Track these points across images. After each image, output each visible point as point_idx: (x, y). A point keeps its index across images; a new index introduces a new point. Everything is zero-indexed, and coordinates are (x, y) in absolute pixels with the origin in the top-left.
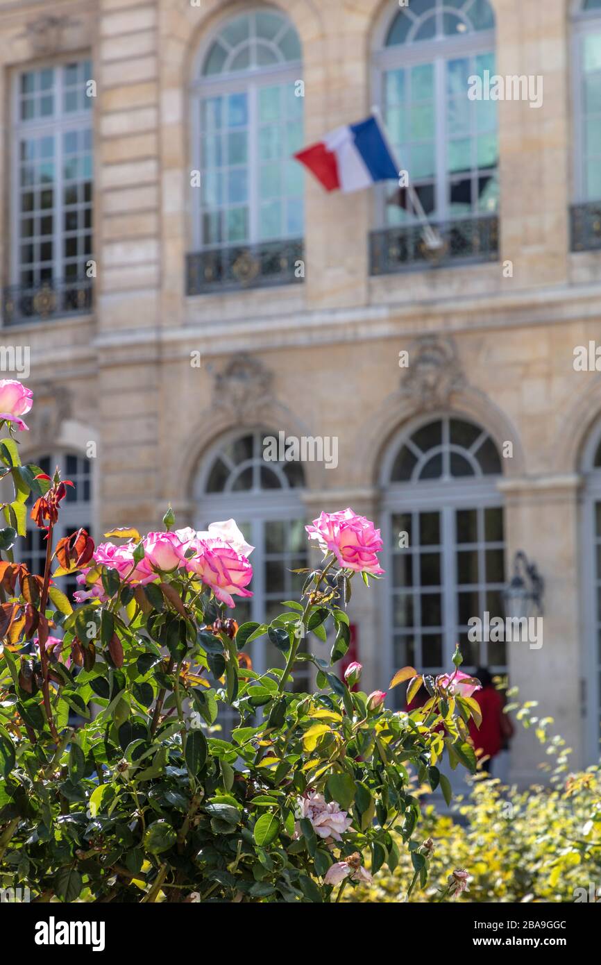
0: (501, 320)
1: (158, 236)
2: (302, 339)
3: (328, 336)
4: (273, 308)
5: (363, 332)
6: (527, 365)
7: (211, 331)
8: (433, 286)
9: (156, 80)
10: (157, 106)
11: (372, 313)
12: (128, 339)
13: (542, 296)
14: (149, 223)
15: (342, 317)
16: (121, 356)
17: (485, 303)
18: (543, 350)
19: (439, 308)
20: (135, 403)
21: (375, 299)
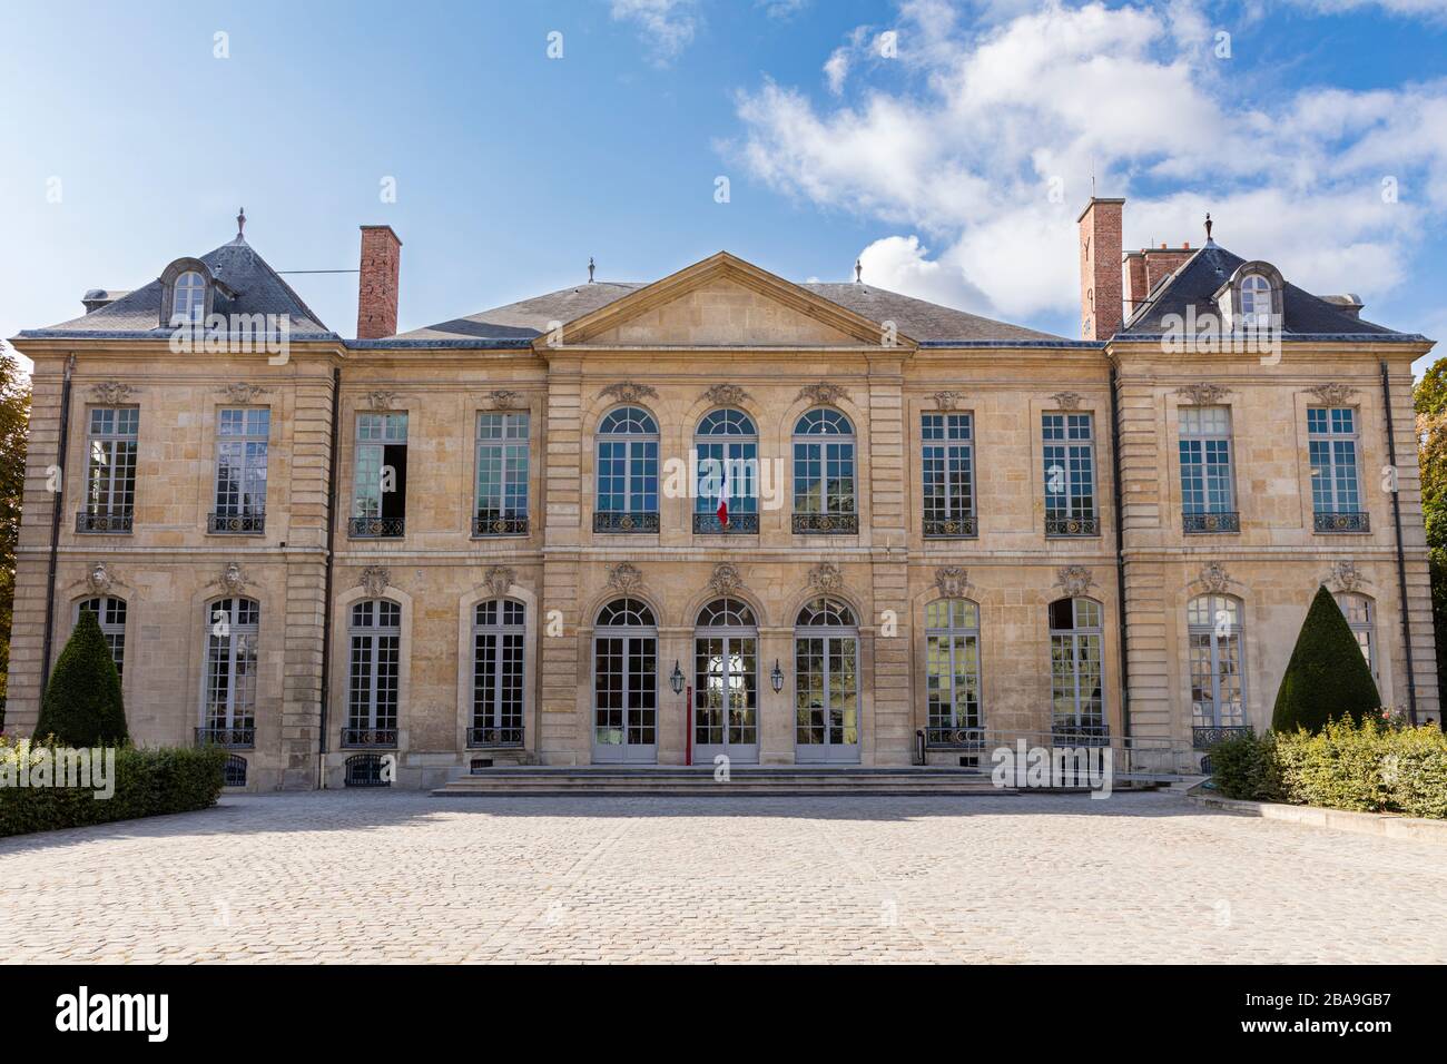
0: (760, 559)
1: (580, 503)
2: (658, 558)
3: (672, 558)
4: (637, 543)
5: (690, 558)
6: (771, 579)
7: (609, 550)
8: (726, 541)
9: (580, 431)
10: (581, 443)
11: (696, 550)
12: (563, 549)
13: (780, 551)
14: (575, 496)
15: (680, 550)
16: (557, 557)
17: (753, 551)
18: (779, 574)
19: (730, 551)
20: (567, 580)
21: (695, 544)
